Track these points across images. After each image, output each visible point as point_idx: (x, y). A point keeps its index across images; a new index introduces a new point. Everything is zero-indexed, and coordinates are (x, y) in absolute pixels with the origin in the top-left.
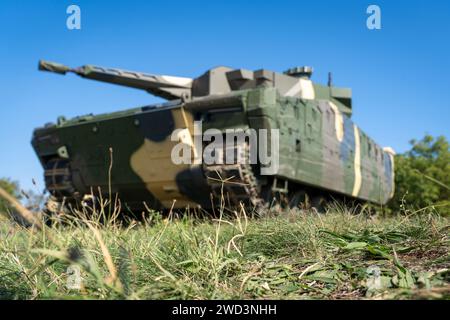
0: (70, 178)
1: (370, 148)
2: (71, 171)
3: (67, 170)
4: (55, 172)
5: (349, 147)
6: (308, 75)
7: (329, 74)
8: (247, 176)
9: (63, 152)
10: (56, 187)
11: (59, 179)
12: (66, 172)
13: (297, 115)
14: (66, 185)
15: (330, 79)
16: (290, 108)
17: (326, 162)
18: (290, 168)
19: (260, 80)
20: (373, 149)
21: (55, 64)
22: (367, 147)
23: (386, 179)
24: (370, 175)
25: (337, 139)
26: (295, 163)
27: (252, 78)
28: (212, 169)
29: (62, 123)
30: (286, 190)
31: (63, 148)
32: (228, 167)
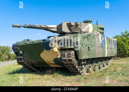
0: (24, 59)
1: (110, 41)
3: (23, 57)
4: (19, 57)
5: (104, 43)
6: (91, 22)
8: (74, 61)
9: (21, 52)
10: (20, 61)
11: (21, 59)
12: (22, 57)
13: (88, 40)
14: (23, 61)
15: (97, 22)
16: (86, 38)
17: (97, 51)
18: (87, 56)
19: (77, 25)
20: (111, 41)
21: (17, 25)
22: (109, 41)
23: (115, 49)
24: (110, 49)
25: (100, 43)
26: (88, 54)
27: (74, 25)
28: (64, 58)
29: (20, 44)
30: (86, 63)
31: (21, 51)
32: (68, 58)
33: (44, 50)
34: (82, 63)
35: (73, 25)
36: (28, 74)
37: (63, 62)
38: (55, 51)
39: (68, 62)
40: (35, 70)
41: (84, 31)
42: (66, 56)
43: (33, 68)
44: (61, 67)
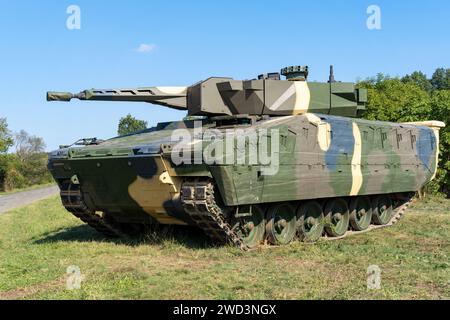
0: (83, 199)
1: (384, 138)
2: (82, 193)
4: (69, 193)
5: (342, 150)
6: (304, 74)
7: (331, 67)
8: (213, 209)
9: (75, 180)
10: (71, 205)
11: (74, 199)
12: (78, 193)
14: (79, 205)
15: (331, 72)
18: (252, 196)
20: (391, 136)
21: (60, 94)
22: (378, 138)
23: (419, 162)
25: (320, 150)
26: (257, 191)
27: (241, 89)
28: (187, 202)
29: (72, 155)
30: (251, 214)
31: (75, 177)
32: (198, 202)
33: (138, 177)
34: (237, 215)
35: (237, 91)
36: (94, 243)
37: (186, 211)
38: (164, 181)
39: (197, 212)
40: (116, 231)
41: (274, 108)
42: (192, 197)
43: (108, 226)
44: (185, 224)
